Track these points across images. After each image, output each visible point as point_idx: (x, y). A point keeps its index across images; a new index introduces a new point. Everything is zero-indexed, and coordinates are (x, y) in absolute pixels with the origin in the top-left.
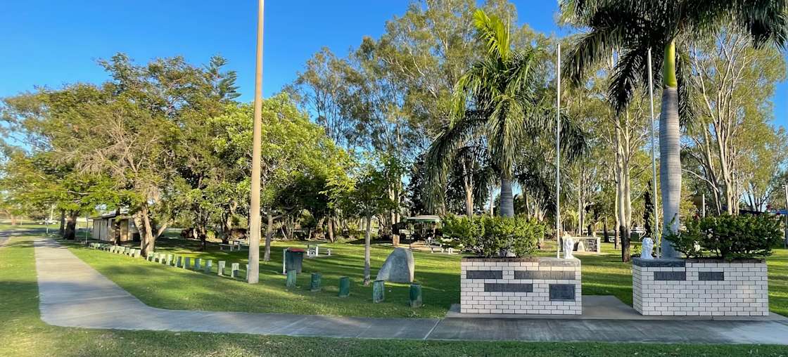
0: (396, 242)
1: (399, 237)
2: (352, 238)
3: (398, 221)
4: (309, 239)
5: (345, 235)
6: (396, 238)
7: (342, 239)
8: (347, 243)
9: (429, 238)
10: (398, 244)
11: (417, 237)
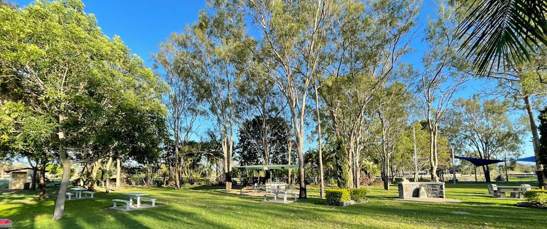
0: (229, 188)
1: (231, 183)
2: (196, 185)
3: (230, 170)
4: (164, 186)
5: (191, 182)
6: (229, 185)
7: (188, 185)
8: (192, 189)
9: (256, 184)
10: (231, 190)
11: (245, 184)
